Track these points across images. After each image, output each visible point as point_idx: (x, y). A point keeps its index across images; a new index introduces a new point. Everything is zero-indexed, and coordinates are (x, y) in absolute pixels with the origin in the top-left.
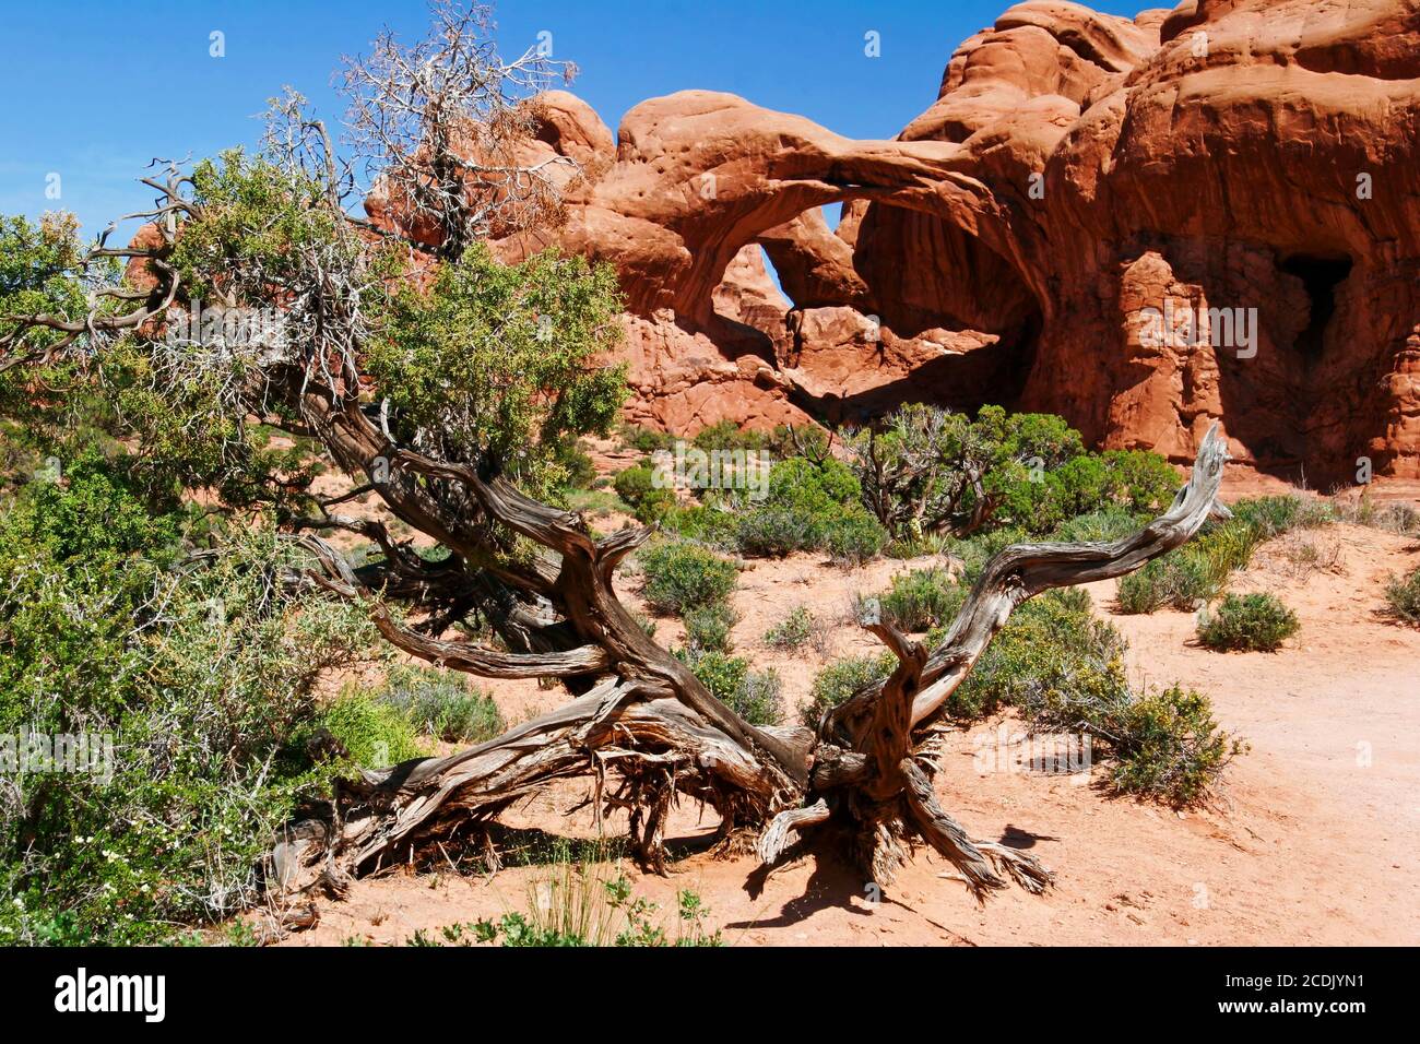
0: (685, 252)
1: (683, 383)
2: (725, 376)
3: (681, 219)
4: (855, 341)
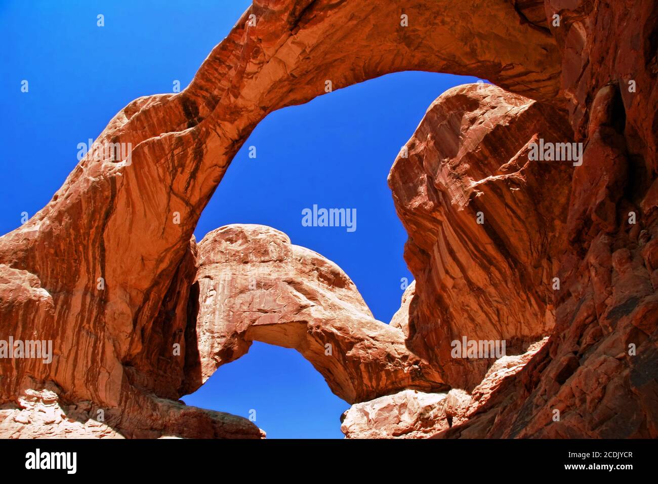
4: (422, 426)
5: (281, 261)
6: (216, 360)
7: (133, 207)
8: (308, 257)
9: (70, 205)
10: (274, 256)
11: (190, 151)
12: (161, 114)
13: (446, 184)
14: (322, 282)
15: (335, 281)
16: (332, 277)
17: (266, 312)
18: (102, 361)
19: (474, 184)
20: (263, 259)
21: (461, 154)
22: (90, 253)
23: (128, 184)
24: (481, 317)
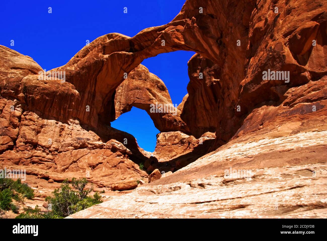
0: (77, 92)
1: (70, 148)
2: (95, 146)
3: (72, 77)
4: (181, 143)
5: (146, 80)
6: (121, 112)
7: (108, 71)
8: (155, 80)
9: (87, 66)
10: (143, 78)
11: (130, 60)
12: (122, 43)
13: (206, 75)
14: (158, 89)
15: (162, 89)
16: (161, 87)
17: (139, 99)
18: (92, 114)
19: (214, 79)
20: (139, 78)
21: (212, 68)
22: (92, 82)
23: (108, 64)
24: (205, 118)
